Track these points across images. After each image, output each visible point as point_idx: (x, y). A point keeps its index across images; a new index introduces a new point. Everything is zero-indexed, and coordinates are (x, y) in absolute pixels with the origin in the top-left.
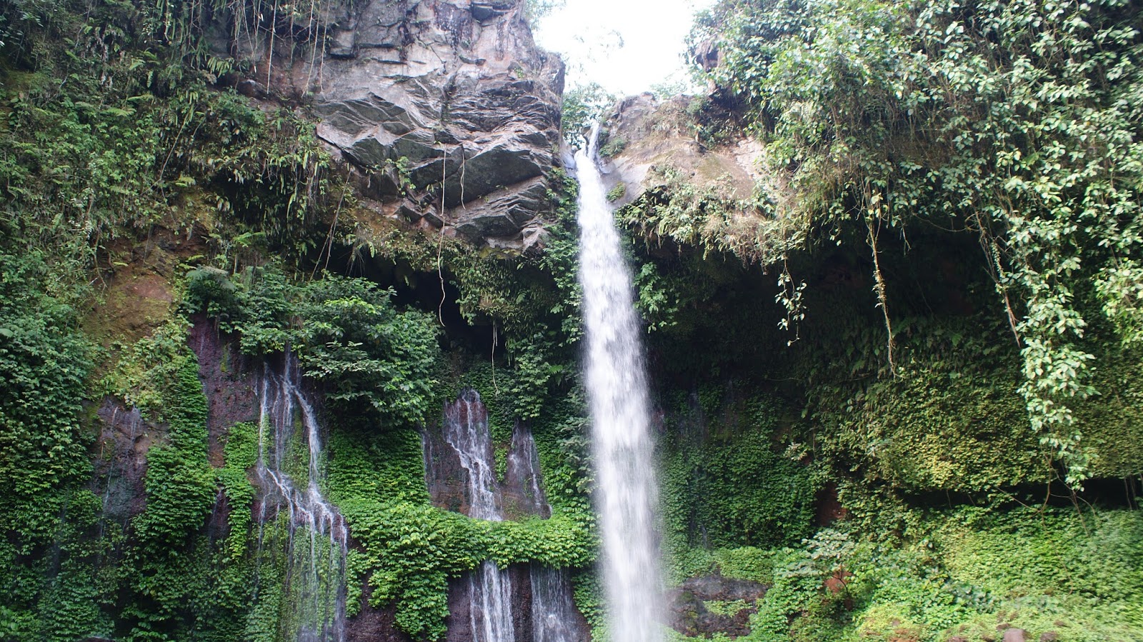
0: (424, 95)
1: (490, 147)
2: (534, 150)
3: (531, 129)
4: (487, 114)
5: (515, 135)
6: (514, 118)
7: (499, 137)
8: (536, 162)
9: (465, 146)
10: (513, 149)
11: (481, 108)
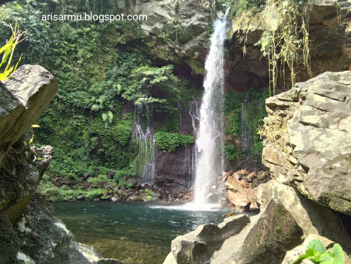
0: (169, 10)
1: (190, 24)
2: (202, 23)
4: (189, 13)
5: (196, 19)
6: (196, 13)
7: (192, 20)
8: (203, 27)
9: (182, 25)
10: (195, 24)
11: (187, 11)
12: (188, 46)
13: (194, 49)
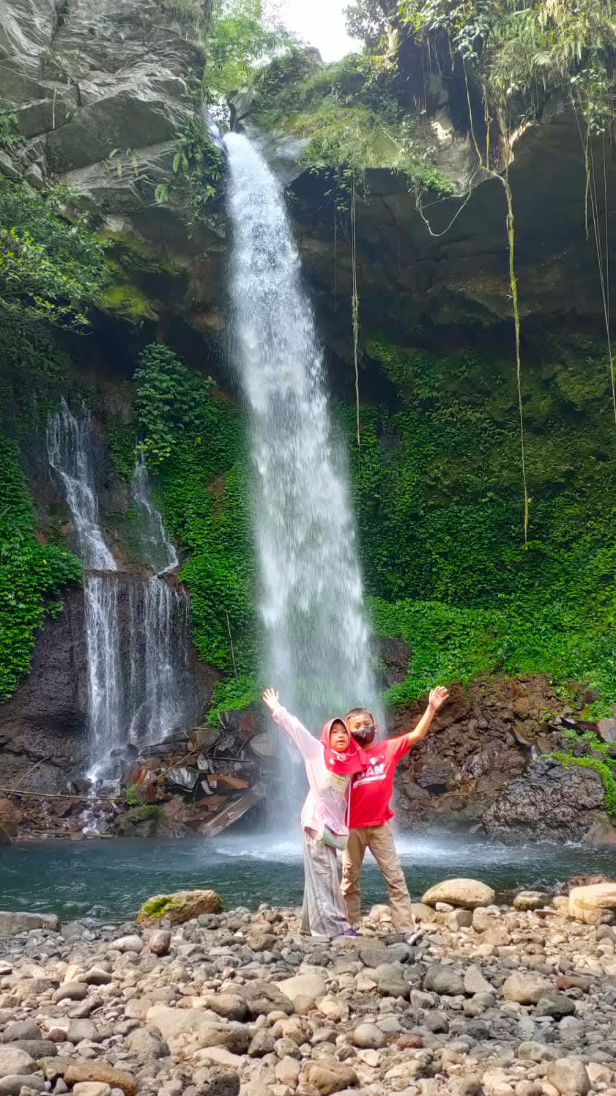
0: (27, 8)
1: (115, 91)
2: (169, 103)
3: (166, 74)
5: (146, 79)
6: (146, 57)
7: (124, 80)
8: (171, 119)
9: (80, 87)
10: (143, 98)
11: (103, 39)
12: (82, 185)
13: (110, 202)
